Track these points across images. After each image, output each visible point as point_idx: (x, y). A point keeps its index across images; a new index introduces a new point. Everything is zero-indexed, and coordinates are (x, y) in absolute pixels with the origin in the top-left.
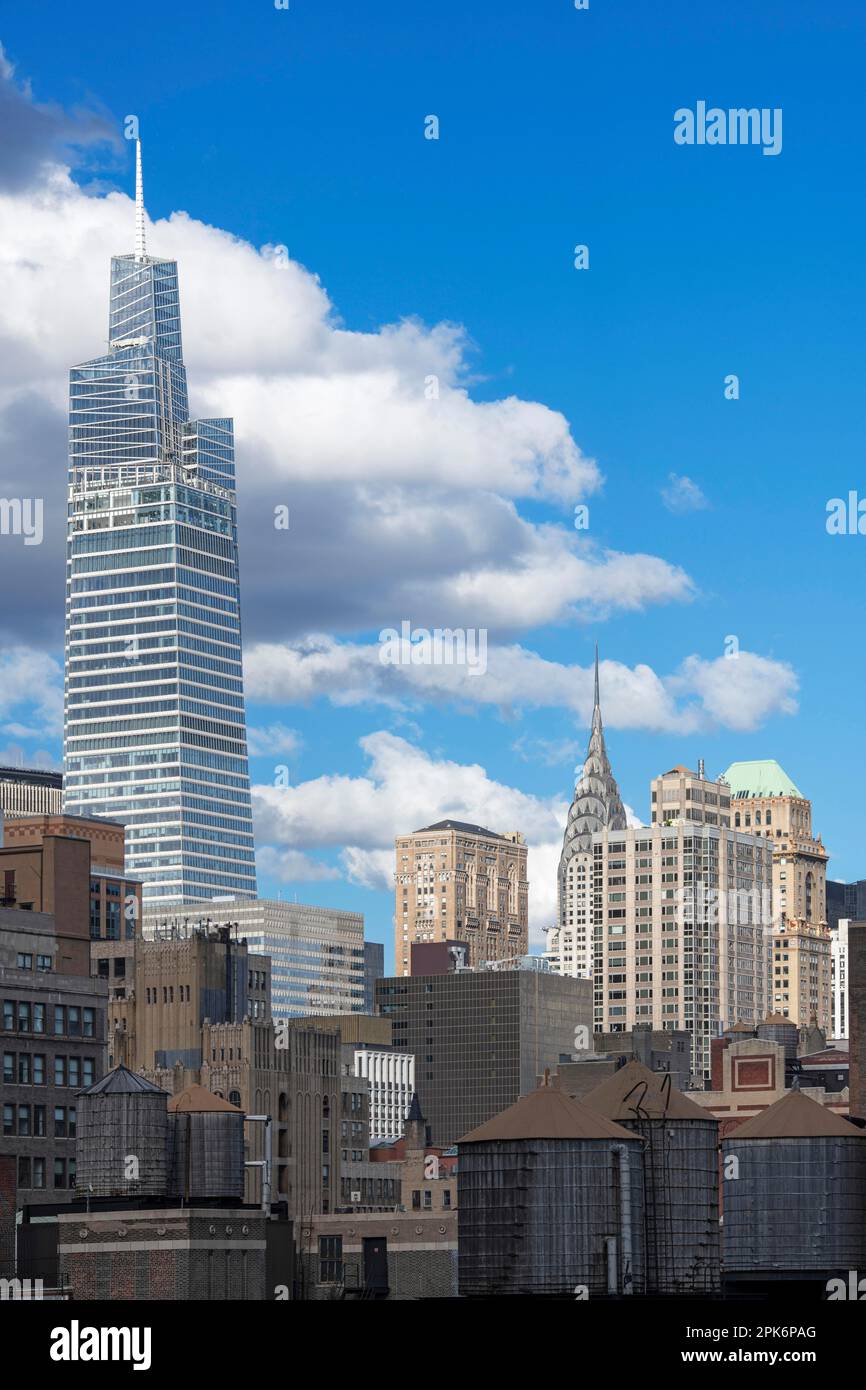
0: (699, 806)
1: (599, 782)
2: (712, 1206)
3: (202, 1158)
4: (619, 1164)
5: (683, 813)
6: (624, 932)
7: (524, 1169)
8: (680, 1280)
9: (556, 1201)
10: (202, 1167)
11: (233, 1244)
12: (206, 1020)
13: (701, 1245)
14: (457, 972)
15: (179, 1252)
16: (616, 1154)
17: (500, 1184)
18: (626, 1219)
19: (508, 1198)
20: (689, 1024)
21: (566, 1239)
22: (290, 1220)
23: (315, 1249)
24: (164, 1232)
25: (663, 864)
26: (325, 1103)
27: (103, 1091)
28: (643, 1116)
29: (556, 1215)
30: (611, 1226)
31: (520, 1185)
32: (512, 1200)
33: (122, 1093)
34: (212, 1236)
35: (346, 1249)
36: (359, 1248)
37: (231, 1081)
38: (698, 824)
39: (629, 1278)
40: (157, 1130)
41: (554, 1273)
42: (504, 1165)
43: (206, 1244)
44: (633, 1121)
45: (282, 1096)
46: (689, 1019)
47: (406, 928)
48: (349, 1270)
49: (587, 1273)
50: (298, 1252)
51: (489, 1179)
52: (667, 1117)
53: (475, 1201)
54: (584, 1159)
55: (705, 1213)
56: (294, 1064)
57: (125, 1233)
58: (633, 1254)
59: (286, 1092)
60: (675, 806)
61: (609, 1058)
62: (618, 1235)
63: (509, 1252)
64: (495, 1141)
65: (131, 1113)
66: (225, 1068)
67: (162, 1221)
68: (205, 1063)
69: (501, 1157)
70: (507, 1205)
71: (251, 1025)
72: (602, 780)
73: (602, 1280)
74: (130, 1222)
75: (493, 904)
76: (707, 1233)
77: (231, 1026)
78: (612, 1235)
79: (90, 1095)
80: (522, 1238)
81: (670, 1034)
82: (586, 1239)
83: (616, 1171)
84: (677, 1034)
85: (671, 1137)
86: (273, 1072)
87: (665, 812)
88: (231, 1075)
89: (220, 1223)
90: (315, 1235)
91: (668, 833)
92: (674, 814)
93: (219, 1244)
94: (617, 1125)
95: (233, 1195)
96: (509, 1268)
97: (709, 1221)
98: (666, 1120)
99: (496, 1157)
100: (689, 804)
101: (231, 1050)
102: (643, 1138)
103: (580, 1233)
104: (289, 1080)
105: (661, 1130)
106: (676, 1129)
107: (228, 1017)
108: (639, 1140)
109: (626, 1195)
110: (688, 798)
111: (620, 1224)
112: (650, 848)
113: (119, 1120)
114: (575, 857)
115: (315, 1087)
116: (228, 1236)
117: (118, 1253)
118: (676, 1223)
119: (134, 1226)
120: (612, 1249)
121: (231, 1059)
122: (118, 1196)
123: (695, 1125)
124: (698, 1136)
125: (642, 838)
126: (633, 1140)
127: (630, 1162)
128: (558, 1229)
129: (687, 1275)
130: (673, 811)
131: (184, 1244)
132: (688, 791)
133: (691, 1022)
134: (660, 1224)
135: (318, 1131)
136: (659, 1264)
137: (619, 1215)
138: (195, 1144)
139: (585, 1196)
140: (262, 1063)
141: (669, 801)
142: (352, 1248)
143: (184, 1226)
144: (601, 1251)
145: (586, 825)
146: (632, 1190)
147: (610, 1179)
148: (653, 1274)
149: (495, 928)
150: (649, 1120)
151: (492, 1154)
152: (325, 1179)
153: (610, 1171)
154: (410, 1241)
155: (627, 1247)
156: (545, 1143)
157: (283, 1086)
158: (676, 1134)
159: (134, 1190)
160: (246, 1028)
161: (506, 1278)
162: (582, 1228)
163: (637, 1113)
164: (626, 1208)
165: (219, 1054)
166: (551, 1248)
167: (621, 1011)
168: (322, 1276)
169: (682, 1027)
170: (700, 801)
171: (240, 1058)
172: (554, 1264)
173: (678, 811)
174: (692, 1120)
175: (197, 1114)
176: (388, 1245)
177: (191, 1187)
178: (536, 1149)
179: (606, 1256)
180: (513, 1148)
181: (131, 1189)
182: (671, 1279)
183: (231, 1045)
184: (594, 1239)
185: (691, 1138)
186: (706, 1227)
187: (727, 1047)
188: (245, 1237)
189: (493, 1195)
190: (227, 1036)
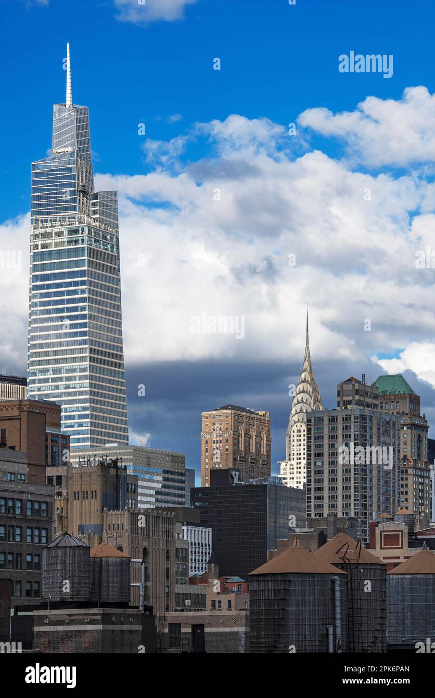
0: (362, 399)
1: (308, 385)
2: (383, 609)
3: (108, 581)
4: (335, 587)
5: (354, 402)
6: (323, 464)
7: (284, 589)
8: (366, 649)
9: (302, 606)
10: (108, 586)
11: (125, 627)
12: (105, 509)
13: (377, 630)
14: (234, 485)
15: (97, 631)
16: (333, 582)
17: (272, 597)
18: (338, 616)
19: (276, 604)
20: (356, 513)
21: (307, 627)
22: (154, 615)
23: (166, 631)
24: (88, 620)
25: (343, 429)
26: (167, 553)
27: (56, 546)
28: (347, 562)
29: (302, 614)
30: (330, 619)
31: (283, 597)
32: (278, 606)
33: (66, 547)
34: (114, 623)
35: (183, 630)
36: (189, 630)
37: (118, 541)
38: (362, 408)
39: (340, 647)
40: (85, 567)
41: (300, 645)
42: (274, 587)
43: (111, 627)
44: (341, 564)
45: (145, 549)
46: (356, 511)
47: (207, 461)
48: (185, 642)
49: (318, 644)
50: (157, 632)
51: (266, 594)
52: (359, 562)
53: (259, 606)
54: (316, 584)
55: (379, 613)
56: (151, 533)
57: (68, 621)
58: (342, 634)
59: (147, 547)
60: (350, 398)
61: (315, 531)
62: (334, 625)
63: (277, 633)
64: (270, 574)
65: (71, 558)
66: (115, 534)
67: (88, 615)
68: (104, 531)
69: (273, 583)
70: (276, 608)
71: (129, 512)
72: (310, 384)
73: (326, 648)
74: (71, 615)
75: (253, 450)
76: (380, 624)
77: (118, 512)
78: (331, 624)
79: (49, 548)
80: (283, 625)
81: (347, 518)
82: (317, 626)
83: (333, 590)
84: (350, 519)
85: (361, 573)
86: (140, 537)
87: (344, 401)
88: (118, 539)
89: (118, 616)
90: (166, 623)
91: (345, 413)
92: (349, 402)
93: (117, 627)
94: (333, 566)
95: (124, 601)
96: (277, 641)
97: (381, 617)
98: (358, 564)
99: (270, 583)
100: (357, 397)
101: (118, 524)
102: (347, 573)
103: (314, 623)
104: (149, 541)
105: (356, 569)
106: (364, 569)
107: (116, 507)
108: (345, 574)
109: (338, 604)
110: (356, 394)
111: (334, 619)
112: (337, 420)
113: (65, 561)
114: (296, 425)
115: (162, 544)
116: (122, 623)
117: (64, 632)
118: (364, 618)
119: (73, 617)
120: (331, 631)
121: (118, 529)
122: (64, 602)
123: (374, 567)
124: (375, 572)
125: (333, 415)
126: (342, 574)
127: (340, 586)
128: (302, 620)
129: (369, 646)
130: (349, 401)
131: (99, 627)
132: (356, 390)
133: (358, 512)
134: (355, 619)
135: (163, 568)
136: (355, 640)
137: (334, 614)
138: (104, 574)
139: (317, 604)
140: (134, 532)
141: (346, 396)
142: (186, 630)
143: (99, 617)
144: (325, 632)
145: (301, 408)
146: (341, 601)
147: (330, 595)
148: (351, 645)
149: (254, 461)
150: (350, 564)
151: (268, 581)
152: (167, 593)
153: (330, 590)
154: (217, 627)
155: (339, 631)
156: (296, 576)
157: (146, 544)
158: (364, 572)
159: (73, 598)
160: (126, 513)
161: (275, 647)
162: (315, 621)
163: (344, 560)
164: (338, 610)
165: (112, 527)
166: (299, 630)
167: (321, 506)
168: (170, 645)
169: (352, 515)
170: (362, 396)
171: (123, 529)
172: (300, 639)
173: (351, 401)
174: (372, 564)
175: (105, 559)
176: (205, 628)
177: (102, 597)
178: (292, 579)
179: (327, 635)
180: (279, 578)
181: (71, 598)
182: (360, 648)
183: (119, 522)
184: (321, 626)
185: (371, 574)
186: (379, 621)
187: (378, 526)
188: (131, 623)
189: (268, 602)
190: (116, 518)
